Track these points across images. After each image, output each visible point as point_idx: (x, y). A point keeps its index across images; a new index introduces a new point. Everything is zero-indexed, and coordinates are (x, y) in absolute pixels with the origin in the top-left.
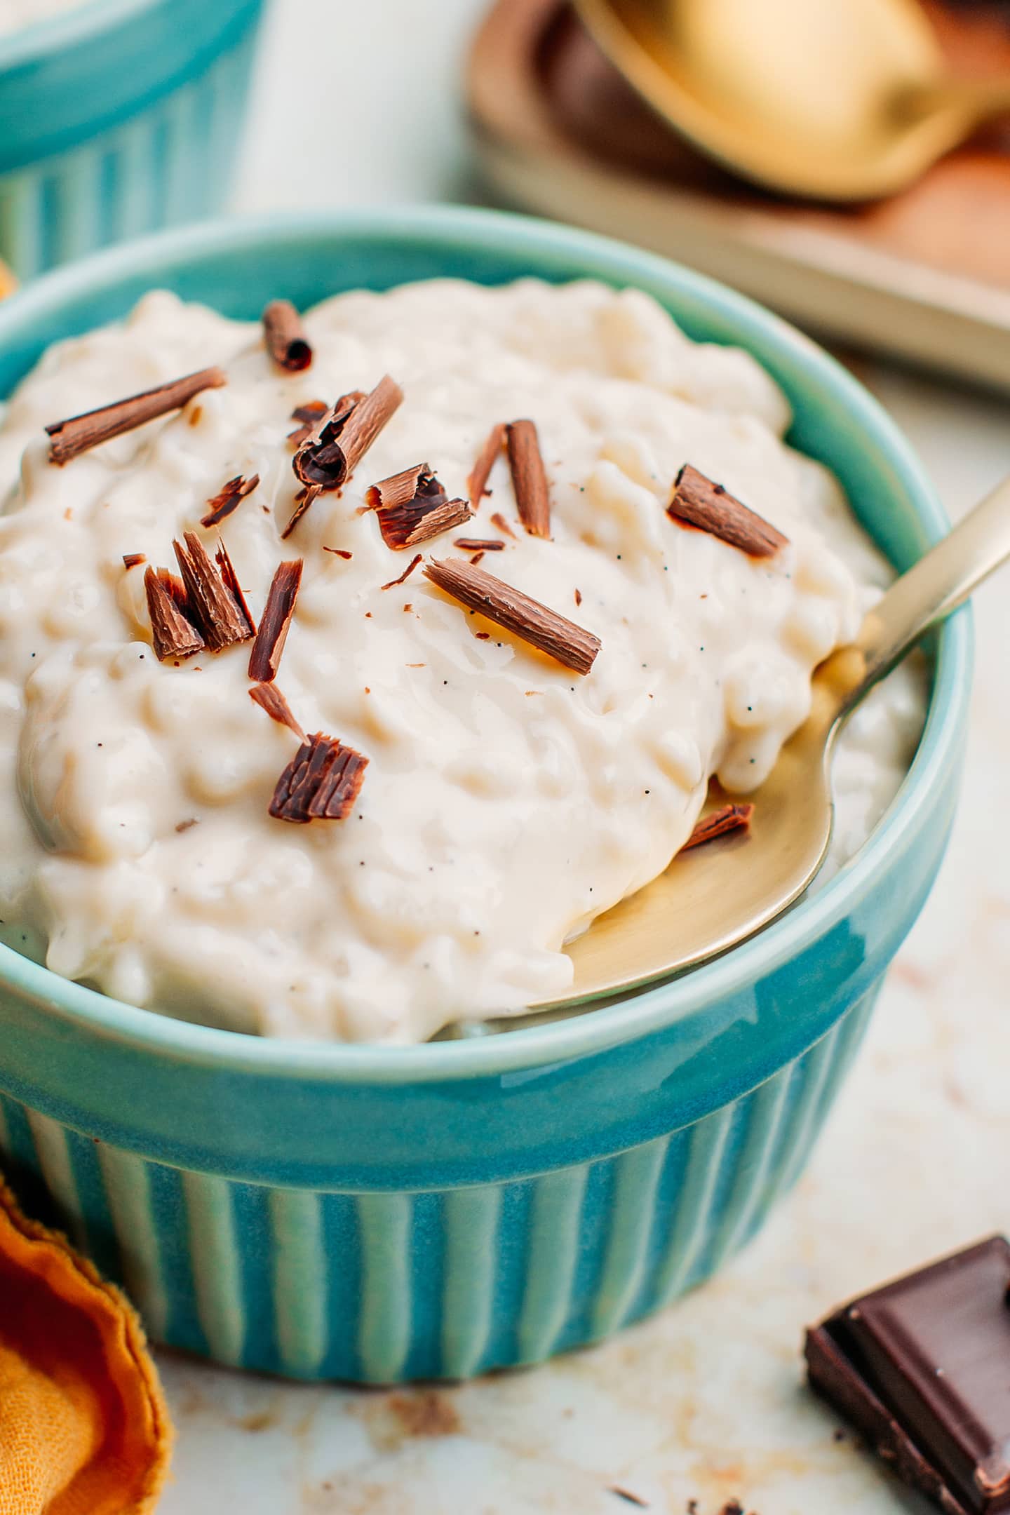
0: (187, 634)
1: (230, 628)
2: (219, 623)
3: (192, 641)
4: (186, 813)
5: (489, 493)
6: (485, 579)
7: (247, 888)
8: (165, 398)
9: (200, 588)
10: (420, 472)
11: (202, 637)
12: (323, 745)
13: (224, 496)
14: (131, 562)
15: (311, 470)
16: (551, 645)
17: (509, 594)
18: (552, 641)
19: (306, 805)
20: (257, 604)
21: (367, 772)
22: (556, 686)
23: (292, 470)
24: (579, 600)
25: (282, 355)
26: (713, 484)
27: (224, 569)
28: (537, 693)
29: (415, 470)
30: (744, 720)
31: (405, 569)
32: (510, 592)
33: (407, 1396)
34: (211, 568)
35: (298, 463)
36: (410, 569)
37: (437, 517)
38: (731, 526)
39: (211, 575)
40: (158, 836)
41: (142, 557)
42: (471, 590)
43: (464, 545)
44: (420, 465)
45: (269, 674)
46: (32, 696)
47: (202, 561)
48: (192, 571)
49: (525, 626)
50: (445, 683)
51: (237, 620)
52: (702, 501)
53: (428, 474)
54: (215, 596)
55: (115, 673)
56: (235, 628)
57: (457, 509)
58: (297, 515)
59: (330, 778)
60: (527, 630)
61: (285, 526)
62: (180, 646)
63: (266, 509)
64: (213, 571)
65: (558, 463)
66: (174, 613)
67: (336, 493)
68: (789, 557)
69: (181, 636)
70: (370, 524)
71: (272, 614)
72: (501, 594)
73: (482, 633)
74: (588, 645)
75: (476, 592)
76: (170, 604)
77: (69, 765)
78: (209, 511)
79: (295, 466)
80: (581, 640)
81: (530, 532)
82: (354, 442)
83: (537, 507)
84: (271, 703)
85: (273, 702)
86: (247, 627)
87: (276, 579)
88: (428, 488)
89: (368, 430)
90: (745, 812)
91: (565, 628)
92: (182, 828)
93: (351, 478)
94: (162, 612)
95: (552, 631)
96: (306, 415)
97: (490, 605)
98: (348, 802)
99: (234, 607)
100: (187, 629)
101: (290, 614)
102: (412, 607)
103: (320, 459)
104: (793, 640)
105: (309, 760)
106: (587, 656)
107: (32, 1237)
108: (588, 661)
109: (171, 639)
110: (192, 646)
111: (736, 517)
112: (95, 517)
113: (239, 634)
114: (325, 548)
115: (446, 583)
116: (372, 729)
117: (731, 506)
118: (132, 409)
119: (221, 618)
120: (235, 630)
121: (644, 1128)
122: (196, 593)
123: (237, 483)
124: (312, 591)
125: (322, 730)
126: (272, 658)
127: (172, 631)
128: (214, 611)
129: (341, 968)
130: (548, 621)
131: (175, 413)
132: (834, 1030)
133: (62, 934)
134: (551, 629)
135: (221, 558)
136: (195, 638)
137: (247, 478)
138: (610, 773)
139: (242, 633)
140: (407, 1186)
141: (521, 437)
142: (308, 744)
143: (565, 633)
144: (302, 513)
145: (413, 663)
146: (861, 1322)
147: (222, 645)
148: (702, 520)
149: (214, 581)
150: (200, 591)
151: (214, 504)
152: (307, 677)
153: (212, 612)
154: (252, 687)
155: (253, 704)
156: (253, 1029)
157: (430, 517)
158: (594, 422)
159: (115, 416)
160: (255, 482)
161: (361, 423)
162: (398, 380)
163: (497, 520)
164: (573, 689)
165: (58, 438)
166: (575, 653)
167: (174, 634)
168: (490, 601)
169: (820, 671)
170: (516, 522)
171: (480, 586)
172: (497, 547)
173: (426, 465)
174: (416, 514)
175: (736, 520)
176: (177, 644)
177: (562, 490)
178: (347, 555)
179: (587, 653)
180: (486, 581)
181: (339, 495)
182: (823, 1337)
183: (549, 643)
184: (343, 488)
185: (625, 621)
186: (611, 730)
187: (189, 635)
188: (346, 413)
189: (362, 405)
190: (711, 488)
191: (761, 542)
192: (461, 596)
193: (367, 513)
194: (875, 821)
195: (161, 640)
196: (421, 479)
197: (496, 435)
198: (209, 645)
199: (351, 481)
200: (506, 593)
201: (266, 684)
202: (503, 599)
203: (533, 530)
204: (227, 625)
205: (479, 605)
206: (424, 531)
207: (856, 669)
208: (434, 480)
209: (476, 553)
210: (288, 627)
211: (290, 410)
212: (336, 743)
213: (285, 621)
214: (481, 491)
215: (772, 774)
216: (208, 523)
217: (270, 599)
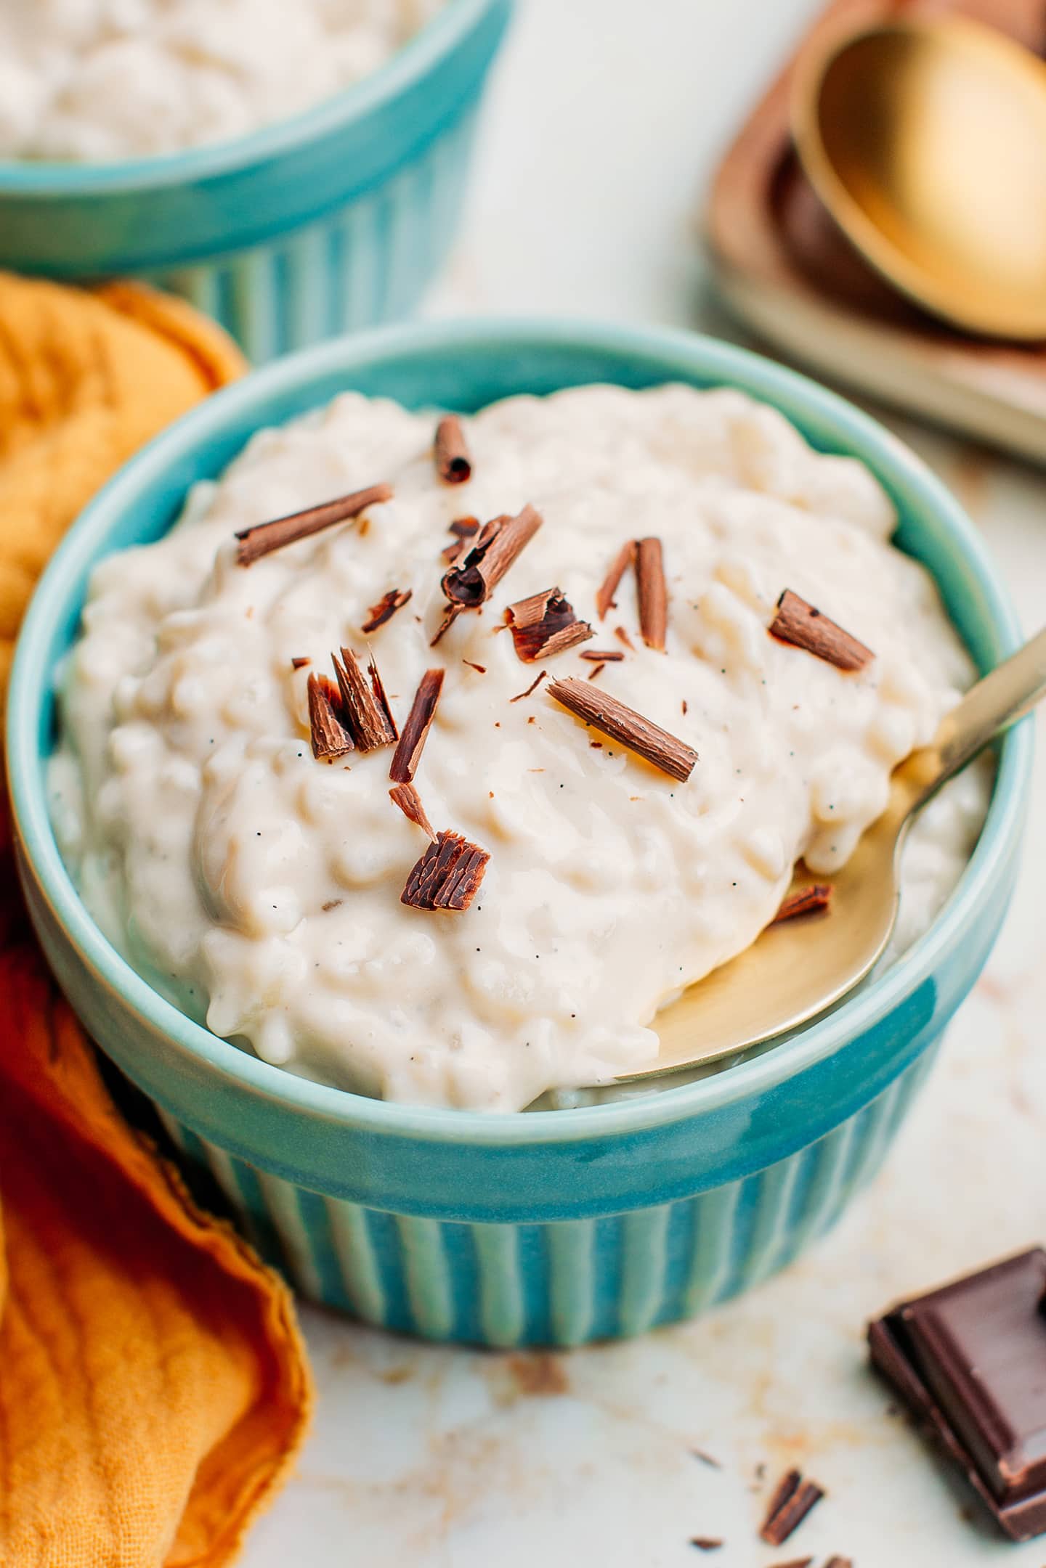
0: (339, 737)
1: (376, 734)
2: (367, 728)
3: (343, 745)
4: (332, 896)
5: (615, 606)
6: (599, 698)
7: (377, 966)
8: (338, 510)
9: (352, 697)
10: (550, 597)
11: (353, 739)
12: (450, 842)
13: (382, 606)
14: (299, 664)
15: (457, 588)
16: (655, 758)
17: (620, 712)
18: (655, 754)
19: (433, 896)
20: (401, 710)
21: (488, 866)
22: (658, 792)
23: (441, 589)
24: (685, 710)
25: (446, 470)
26: (810, 607)
27: (374, 680)
28: (640, 799)
29: (545, 595)
30: (827, 816)
31: (532, 683)
32: (621, 710)
33: (525, 1358)
34: (362, 680)
35: (445, 583)
36: (536, 683)
37: (563, 637)
38: (824, 645)
39: (362, 686)
40: (306, 914)
41: (307, 660)
42: (586, 708)
43: (588, 656)
44: (550, 590)
45: (407, 778)
46: (208, 781)
47: (354, 673)
48: (346, 682)
49: (633, 740)
50: (562, 786)
51: (382, 727)
52: (799, 623)
53: (558, 596)
54: (365, 705)
55: (278, 768)
56: (381, 734)
57: (580, 630)
58: (443, 629)
59: (454, 873)
60: (635, 744)
61: (433, 636)
62: (332, 749)
63: (418, 619)
64: (363, 683)
65: (679, 579)
66: (329, 717)
67: (476, 610)
68: (875, 671)
69: (334, 739)
70: (505, 641)
71: (415, 720)
72: (612, 712)
73: (596, 742)
74: (686, 759)
75: (591, 710)
76: (327, 709)
77: (232, 849)
78: (369, 618)
79: (442, 585)
80: (680, 754)
81: (647, 645)
82: (494, 567)
83: (656, 622)
84: (407, 804)
85: (409, 803)
86: (391, 733)
87: (421, 687)
88: (558, 609)
89: (508, 555)
90: (825, 892)
91: (666, 743)
92: (327, 908)
93: (491, 596)
94: (319, 715)
95: (656, 746)
96: (462, 529)
97: (602, 721)
98: (470, 895)
99: (380, 716)
100: (339, 733)
101: (429, 722)
102: (534, 720)
103: (465, 578)
104: (874, 744)
105: (437, 856)
106: (684, 769)
107: (202, 1225)
108: (685, 773)
109: (325, 742)
110: (344, 749)
111: (829, 636)
112: (271, 618)
113: (384, 740)
114: (464, 661)
115: (566, 700)
116: (494, 829)
117: (824, 627)
118: (311, 519)
119: (369, 725)
120: (380, 736)
121: (716, 1176)
122: (348, 700)
123: (393, 596)
124: (449, 701)
125: (451, 828)
126: (410, 764)
127: (326, 733)
128: (363, 718)
129: (455, 1042)
130: (652, 737)
131: (348, 522)
132: (896, 1085)
133: (220, 997)
134: (655, 744)
135: (372, 671)
136: (346, 741)
137: (403, 591)
138: (702, 870)
139: (387, 739)
140: (509, 1221)
141: (648, 553)
142: (437, 842)
143: (666, 748)
144: (447, 627)
145: (534, 769)
146: (913, 1322)
147: (369, 748)
148: (799, 640)
149: (364, 692)
150: (352, 699)
151: (374, 612)
152: (441, 780)
153: (362, 719)
154: (392, 788)
155: (392, 804)
156: (378, 1094)
157: (556, 637)
158: (719, 530)
159: (295, 525)
160: (409, 595)
161: (502, 549)
162: (537, 508)
163: (620, 632)
164: (672, 796)
165: (245, 544)
166: (675, 766)
167: (328, 737)
168: (602, 718)
169: (899, 770)
170: (637, 634)
171: (594, 704)
172: (617, 658)
173: (557, 589)
174: (547, 630)
175: (829, 639)
176: (330, 746)
177: (678, 607)
178: (482, 670)
179: (685, 766)
180: (600, 700)
181: (480, 613)
182: (882, 1331)
183: (653, 756)
184: (484, 606)
185: (726, 728)
186: (705, 832)
187: (341, 739)
188: (489, 539)
189: (504, 532)
190: (807, 611)
191: (849, 658)
192: (578, 712)
193: (502, 632)
194: (938, 908)
195: (317, 740)
196: (550, 603)
197: (626, 552)
198: (359, 746)
199: (492, 600)
200: (617, 711)
201: (405, 785)
202: (614, 717)
203: (650, 643)
204: (374, 731)
205: (593, 721)
206: (551, 649)
207: (931, 767)
208: (563, 601)
209: (598, 664)
210: (427, 734)
211: (447, 523)
212: (462, 841)
213: (424, 729)
214: (607, 604)
215: (853, 858)
216: (368, 629)
217: (415, 706)
